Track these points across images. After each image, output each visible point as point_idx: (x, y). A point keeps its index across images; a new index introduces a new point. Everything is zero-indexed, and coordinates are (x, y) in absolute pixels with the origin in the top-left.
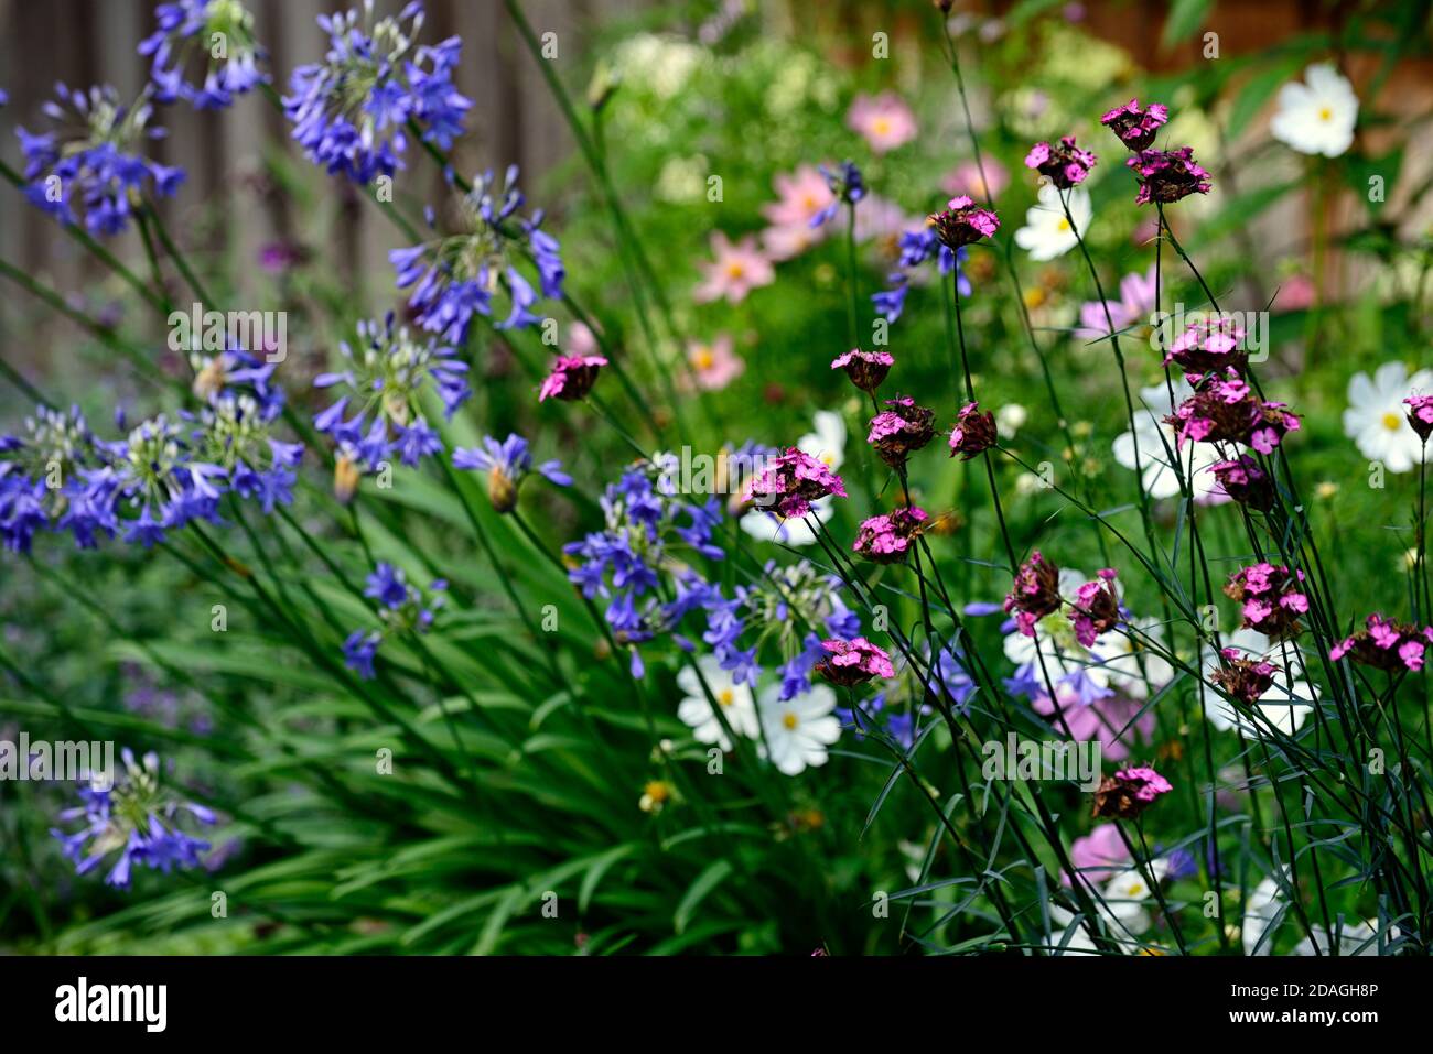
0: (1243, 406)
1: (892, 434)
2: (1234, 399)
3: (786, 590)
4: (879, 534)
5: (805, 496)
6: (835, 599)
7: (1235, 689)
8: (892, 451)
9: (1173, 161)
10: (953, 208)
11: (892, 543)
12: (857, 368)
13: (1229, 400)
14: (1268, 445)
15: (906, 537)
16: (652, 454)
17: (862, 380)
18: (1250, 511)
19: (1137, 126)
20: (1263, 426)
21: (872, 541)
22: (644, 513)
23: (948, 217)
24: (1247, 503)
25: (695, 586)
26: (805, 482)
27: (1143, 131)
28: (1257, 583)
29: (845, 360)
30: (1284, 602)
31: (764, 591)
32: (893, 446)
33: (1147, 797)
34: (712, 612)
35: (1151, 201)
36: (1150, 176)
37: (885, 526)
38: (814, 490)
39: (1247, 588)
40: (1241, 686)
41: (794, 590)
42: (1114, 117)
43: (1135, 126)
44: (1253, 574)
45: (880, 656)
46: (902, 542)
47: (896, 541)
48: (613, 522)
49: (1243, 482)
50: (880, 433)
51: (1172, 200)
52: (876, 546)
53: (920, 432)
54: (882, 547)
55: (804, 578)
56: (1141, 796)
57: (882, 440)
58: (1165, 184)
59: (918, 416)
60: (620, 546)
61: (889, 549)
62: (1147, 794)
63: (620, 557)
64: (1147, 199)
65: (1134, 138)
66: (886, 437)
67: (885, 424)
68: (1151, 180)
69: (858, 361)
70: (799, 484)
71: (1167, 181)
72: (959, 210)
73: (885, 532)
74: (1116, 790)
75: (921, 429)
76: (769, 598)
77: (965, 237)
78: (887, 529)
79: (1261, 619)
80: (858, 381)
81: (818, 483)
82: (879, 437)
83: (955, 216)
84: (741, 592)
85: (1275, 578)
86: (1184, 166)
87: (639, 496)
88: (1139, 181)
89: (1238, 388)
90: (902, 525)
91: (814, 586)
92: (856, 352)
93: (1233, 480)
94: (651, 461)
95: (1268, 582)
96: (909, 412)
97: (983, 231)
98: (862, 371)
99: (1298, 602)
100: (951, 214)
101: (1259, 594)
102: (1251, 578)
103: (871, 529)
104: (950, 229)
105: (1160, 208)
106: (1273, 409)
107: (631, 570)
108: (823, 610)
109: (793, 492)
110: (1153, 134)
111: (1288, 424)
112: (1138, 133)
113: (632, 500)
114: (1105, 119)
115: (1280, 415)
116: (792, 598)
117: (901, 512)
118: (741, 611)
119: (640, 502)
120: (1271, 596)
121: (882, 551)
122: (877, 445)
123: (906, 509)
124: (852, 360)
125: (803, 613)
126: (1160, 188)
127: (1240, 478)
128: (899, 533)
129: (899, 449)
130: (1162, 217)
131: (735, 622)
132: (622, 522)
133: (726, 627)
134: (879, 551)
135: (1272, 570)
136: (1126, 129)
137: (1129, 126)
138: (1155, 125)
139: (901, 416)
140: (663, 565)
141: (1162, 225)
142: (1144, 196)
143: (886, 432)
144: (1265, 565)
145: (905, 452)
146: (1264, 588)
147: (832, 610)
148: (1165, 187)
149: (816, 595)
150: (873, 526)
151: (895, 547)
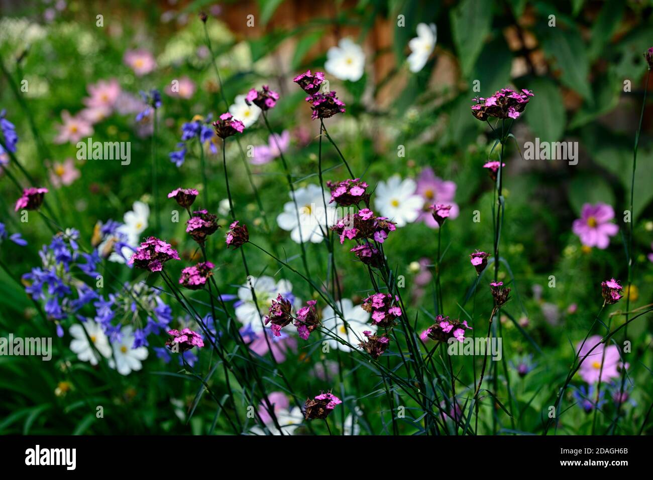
0: (370, 221)
1: (199, 227)
2: (366, 218)
3: (135, 295)
4: (193, 276)
5: (160, 260)
6: (158, 299)
7: (371, 350)
8: (199, 236)
9: (327, 98)
10: (223, 119)
11: (199, 280)
12: (181, 197)
13: (364, 219)
14: (382, 238)
15: (205, 277)
16: (65, 229)
17: (184, 203)
18: (372, 268)
19: (312, 83)
20: (379, 229)
21: (188, 279)
22: (62, 258)
23: (220, 123)
24: (370, 265)
25: (87, 292)
26: (160, 253)
27: (314, 85)
28: (378, 303)
29: (174, 193)
30: (390, 311)
31: (124, 296)
32: (199, 234)
33: (331, 408)
34: (99, 308)
35: (318, 118)
36: (317, 106)
37: (195, 272)
38: (164, 257)
39: (373, 306)
40: (374, 349)
41: (139, 295)
42: (300, 79)
43: (310, 83)
44: (375, 299)
45: (197, 337)
46: (203, 279)
47: (201, 279)
48: (46, 263)
49: (369, 256)
50: (193, 227)
51: (328, 116)
52: (191, 280)
53: (211, 226)
54: (193, 282)
55: (143, 289)
56: (328, 407)
57: (193, 231)
58: (324, 109)
59: (210, 218)
60: (51, 275)
61: (197, 283)
62: (331, 406)
63: (51, 279)
64: (317, 117)
65: (311, 89)
66: (195, 230)
67: (195, 223)
68: (317, 108)
69: (181, 194)
70: (157, 255)
71: (326, 108)
72: (226, 120)
73: (196, 275)
74: (316, 405)
75: (212, 225)
76: (126, 300)
77: (229, 132)
78: (196, 273)
79: (380, 320)
80: (181, 203)
81: (166, 254)
82: (192, 229)
83: (224, 123)
84: (112, 298)
85: (386, 301)
86: (333, 100)
87: (60, 250)
88: (312, 108)
89: (367, 212)
90: (202, 271)
91: (149, 293)
92: (180, 189)
93: (364, 255)
94: (65, 233)
95: (383, 302)
96: (206, 217)
97: (238, 130)
98: (183, 198)
99: (397, 311)
100: (222, 122)
101: (379, 308)
102: (375, 301)
103: (188, 273)
104: (221, 129)
105: (321, 120)
106: (383, 221)
107: (56, 285)
108: (153, 304)
109: (155, 259)
110: (319, 87)
111: (390, 228)
112: (312, 86)
113: (57, 252)
114: (295, 80)
115: (386, 224)
116: (138, 299)
117: (202, 264)
118: (113, 307)
119: (61, 254)
120: (385, 309)
121: (194, 283)
122: (191, 233)
123: (204, 263)
124: (178, 193)
125: (144, 307)
126: (322, 111)
127: (367, 254)
128: (202, 275)
129: (202, 235)
130: (322, 124)
131: (111, 312)
132: (51, 263)
133: (106, 314)
134: (193, 284)
135: (384, 297)
136: (306, 85)
137: (307, 83)
138: (319, 82)
139: (202, 218)
140: (72, 283)
141: (323, 128)
142: (315, 115)
143: (196, 227)
144: (381, 295)
145: (205, 236)
146: (381, 305)
147: (157, 304)
148: (325, 111)
149: (150, 298)
150: (189, 272)
151: (200, 281)
